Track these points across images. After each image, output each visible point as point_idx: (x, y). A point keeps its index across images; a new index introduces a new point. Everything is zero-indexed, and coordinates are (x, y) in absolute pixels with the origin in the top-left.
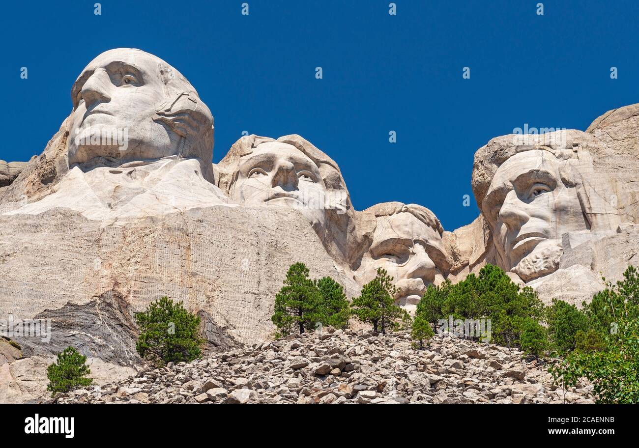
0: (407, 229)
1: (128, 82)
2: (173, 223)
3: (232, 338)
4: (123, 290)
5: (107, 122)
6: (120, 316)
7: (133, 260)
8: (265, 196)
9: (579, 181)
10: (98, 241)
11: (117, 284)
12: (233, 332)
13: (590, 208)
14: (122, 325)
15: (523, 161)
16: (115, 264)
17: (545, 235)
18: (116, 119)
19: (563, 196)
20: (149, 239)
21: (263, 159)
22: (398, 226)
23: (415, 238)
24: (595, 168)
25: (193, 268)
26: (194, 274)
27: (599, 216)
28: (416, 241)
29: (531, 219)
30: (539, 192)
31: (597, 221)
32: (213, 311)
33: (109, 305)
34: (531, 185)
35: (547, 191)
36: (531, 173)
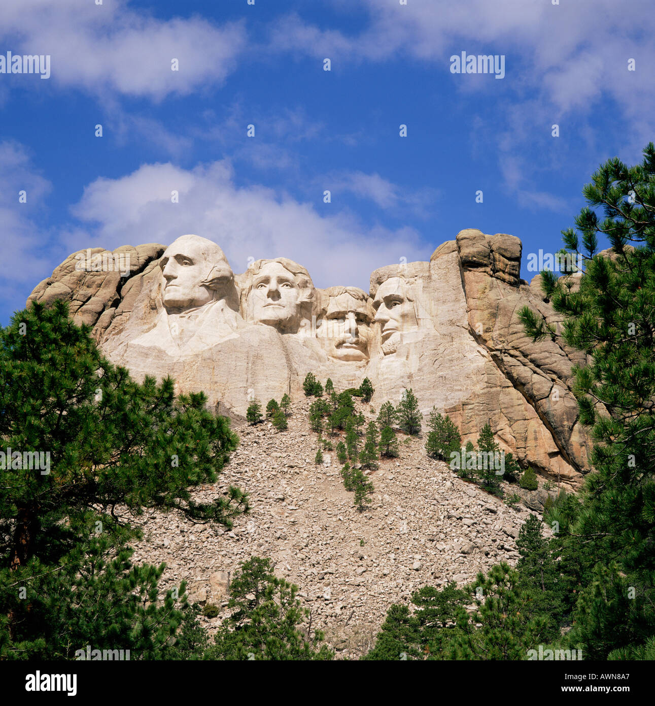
0: (344, 305)
1: (186, 264)
2: (206, 355)
3: (233, 412)
5: (176, 291)
7: (188, 379)
8: (264, 304)
9: (414, 299)
10: (173, 369)
11: (182, 391)
12: (234, 410)
13: (418, 316)
16: (181, 381)
17: (396, 329)
18: (180, 289)
19: (406, 307)
20: (195, 367)
21: (264, 279)
22: (339, 304)
23: (349, 310)
24: (423, 291)
25: (216, 379)
26: (216, 383)
27: (422, 320)
28: (349, 312)
29: (391, 320)
30: (396, 304)
31: (421, 322)
32: (225, 400)
34: (391, 301)
35: (399, 304)
36: (390, 296)
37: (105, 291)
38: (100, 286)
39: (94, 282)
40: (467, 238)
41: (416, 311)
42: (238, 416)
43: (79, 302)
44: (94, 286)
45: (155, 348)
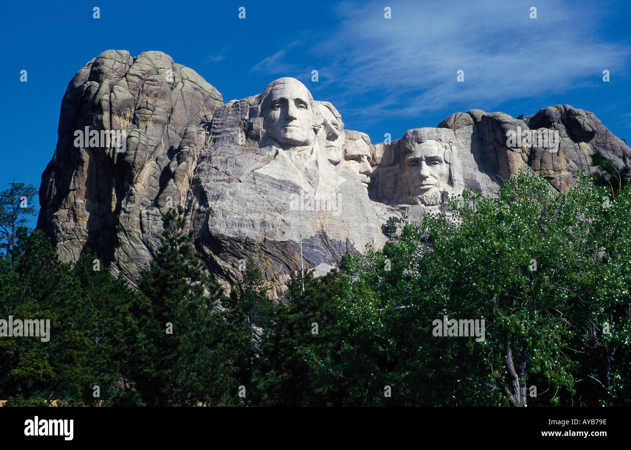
0: (362, 150)
3: (355, 249)
4: (325, 229)
5: (297, 131)
6: (325, 241)
7: (327, 216)
8: (325, 145)
9: (451, 162)
11: (323, 227)
13: (454, 177)
14: (326, 245)
15: (431, 148)
17: (435, 185)
18: (300, 130)
19: (444, 168)
23: (364, 154)
27: (457, 181)
28: (364, 156)
29: (431, 176)
30: (435, 164)
31: (456, 183)
32: (350, 237)
33: (321, 236)
34: (432, 161)
35: (438, 164)
36: (435, 157)
37: (162, 102)
38: (156, 96)
39: (151, 92)
40: (510, 123)
41: (452, 172)
42: (358, 251)
43: (149, 111)
44: (152, 95)
45: (290, 182)
